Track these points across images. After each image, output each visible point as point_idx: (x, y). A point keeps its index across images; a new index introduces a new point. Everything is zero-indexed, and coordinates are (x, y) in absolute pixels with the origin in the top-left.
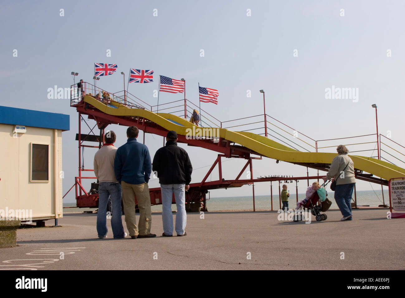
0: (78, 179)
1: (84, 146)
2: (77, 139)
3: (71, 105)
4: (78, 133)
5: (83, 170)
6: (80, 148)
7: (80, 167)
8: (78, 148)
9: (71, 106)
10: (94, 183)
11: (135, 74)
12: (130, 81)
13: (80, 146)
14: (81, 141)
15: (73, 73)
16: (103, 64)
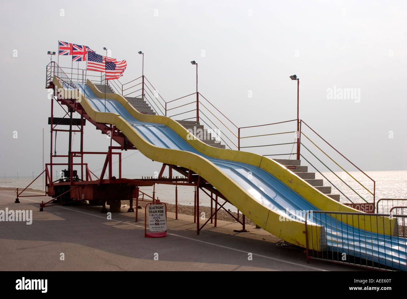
0: (49, 167)
1: (56, 130)
2: (49, 123)
3: (46, 86)
4: (50, 117)
5: (55, 156)
6: (52, 132)
7: (51, 154)
8: (50, 133)
9: (46, 88)
10: (65, 170)
11: (76, 50)
12: (73, 59)
13: (52, 130)
14: (54, 126)
15: (49, 53)
16: (67, 43)
